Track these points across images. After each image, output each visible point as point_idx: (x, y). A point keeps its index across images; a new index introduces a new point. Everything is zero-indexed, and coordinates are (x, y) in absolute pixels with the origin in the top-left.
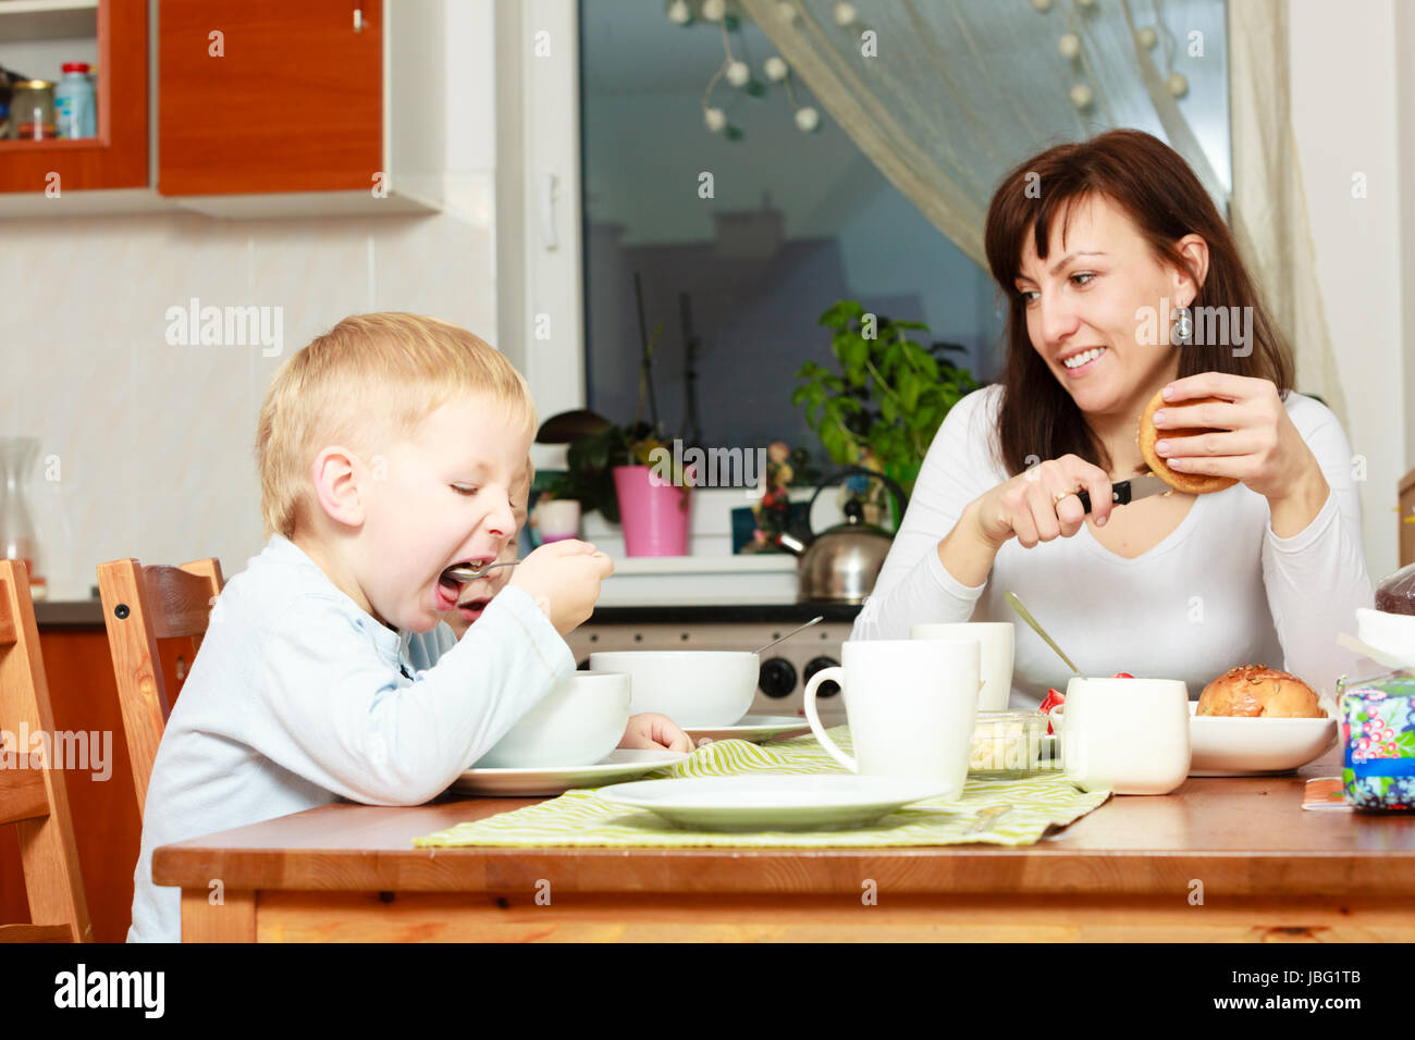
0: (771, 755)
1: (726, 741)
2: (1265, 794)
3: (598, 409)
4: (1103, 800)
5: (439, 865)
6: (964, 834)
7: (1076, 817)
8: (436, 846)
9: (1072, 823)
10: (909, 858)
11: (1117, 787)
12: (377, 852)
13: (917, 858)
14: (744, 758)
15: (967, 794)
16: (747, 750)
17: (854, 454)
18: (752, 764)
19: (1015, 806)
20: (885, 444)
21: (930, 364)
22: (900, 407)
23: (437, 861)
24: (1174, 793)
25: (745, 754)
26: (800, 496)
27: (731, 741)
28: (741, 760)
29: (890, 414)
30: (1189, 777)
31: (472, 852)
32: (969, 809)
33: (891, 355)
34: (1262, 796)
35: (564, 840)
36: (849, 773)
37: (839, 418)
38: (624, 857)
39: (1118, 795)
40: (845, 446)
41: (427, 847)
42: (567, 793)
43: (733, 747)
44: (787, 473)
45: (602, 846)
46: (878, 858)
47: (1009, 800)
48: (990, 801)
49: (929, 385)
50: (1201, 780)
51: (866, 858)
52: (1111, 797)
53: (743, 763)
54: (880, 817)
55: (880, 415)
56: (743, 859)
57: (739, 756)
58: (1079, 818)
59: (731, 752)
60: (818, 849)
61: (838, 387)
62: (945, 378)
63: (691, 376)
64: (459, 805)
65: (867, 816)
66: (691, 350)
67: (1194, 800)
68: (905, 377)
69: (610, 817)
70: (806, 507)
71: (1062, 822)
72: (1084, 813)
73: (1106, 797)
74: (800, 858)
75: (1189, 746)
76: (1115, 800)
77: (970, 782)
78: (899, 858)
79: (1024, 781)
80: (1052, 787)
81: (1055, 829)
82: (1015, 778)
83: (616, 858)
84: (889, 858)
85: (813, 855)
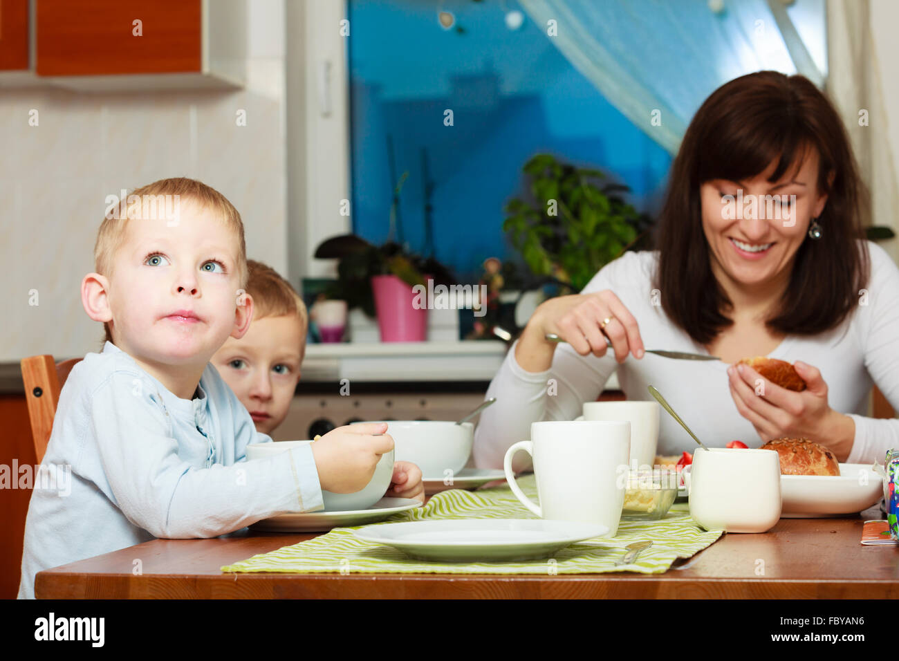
0: (482, 500)
1: (448, 492)
2: (835, 532)
3: (362, 234)
4: (717, 538)
5: (240, 586)
6: (616, 565)
7: (696, 551)
8: (238, 572)
9: (693, 556)
10: (576, 582)
11: (729, 527)
12: (197, 576)
13: (582, 582)
14: (461, 503)
15: (620, 532)
16: (464, 497)
17: (548, 267)
18: (467, 507)
19: (654, 542)
20: (570, 260)
21: (604, 202)
22: (582, 233)
23: (239, 583)
24: (770, 532)
25: (463, 501)
26: (509, 297)
27: (451, 491)
28: (459, 504)
29: (575, 237)
30: (781, 518)
31: (264, 577)
32: (621, 544)
33: (575, 195)
34: (833, 535)
35: (330, 568)
36: (535, 517)
37: (536, 240)
38: (373, 581)
39: (728, 533)
40: (541, 262)
41: (232, 573)
42: (333, 530)
43: (454, 496)
44: (499, 281)
45: (357, 573)
46: (554, 582)
47: (650, 537)
48: (636, 538)
49: (603, 218)
50: (789, 521)
51: (545, 582)
52: (724, 534)
53: (461, 507)
54: (556, 552)
55: (567, 238)
56: (457, 582)
57: (457, 501)
58: (699, 552)
59: (451, 500)
60: (510, 575)
61: (536, 218)
62: (614, 212)
63: (429, 209)
64: (255, 540)
65: (547, 550)
66: (429, 189)
67: (784, 537)
68: (586, 212)
69: (364, 549)
70: (512, 307)
71: (686, 555)
72: (703, 548)
73: (720, 535)
74: (498, 582)
75: (780, 497)
76: (727, 537)
77: (623, 522)
78: (569, 582)
79: (662, 521)
80: (682, 527)
81: (681, 561)
82: (656, 519)
83: (366, 581)
84: (562, 582)
85: (507, 580)
